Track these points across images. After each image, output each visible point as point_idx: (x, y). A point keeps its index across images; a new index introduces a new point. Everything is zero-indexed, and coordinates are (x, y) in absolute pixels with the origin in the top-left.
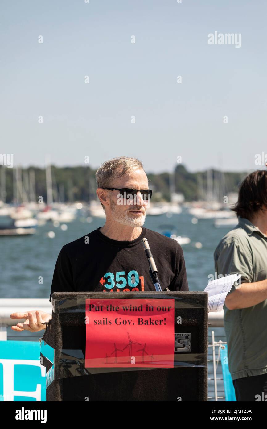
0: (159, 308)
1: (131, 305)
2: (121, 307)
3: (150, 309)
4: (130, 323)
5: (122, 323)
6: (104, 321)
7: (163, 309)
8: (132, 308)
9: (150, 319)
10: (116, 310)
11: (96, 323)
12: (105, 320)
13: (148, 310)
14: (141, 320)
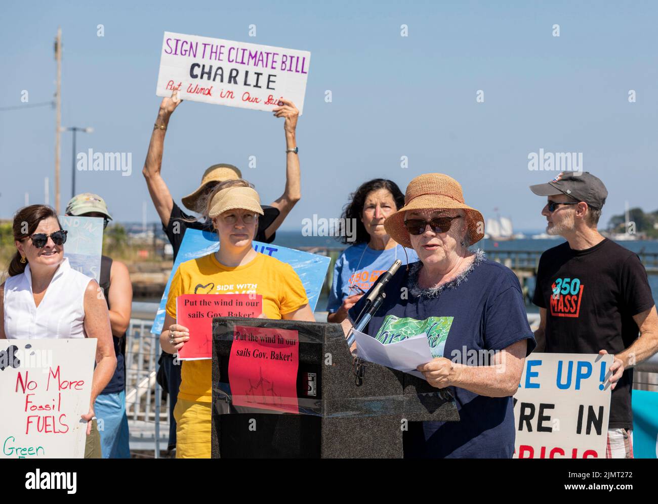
0: (288, 340)
1: (267, 335)
2: (259, 337)
3: (281, 341)
4: (264, 356)
6: (245, 351)
7: (290, 342)
8: (268, 339)
9: (281, 353)
10: (255, 340)
11: (239, 354)
12: (246, 351)
14: (273, 353)
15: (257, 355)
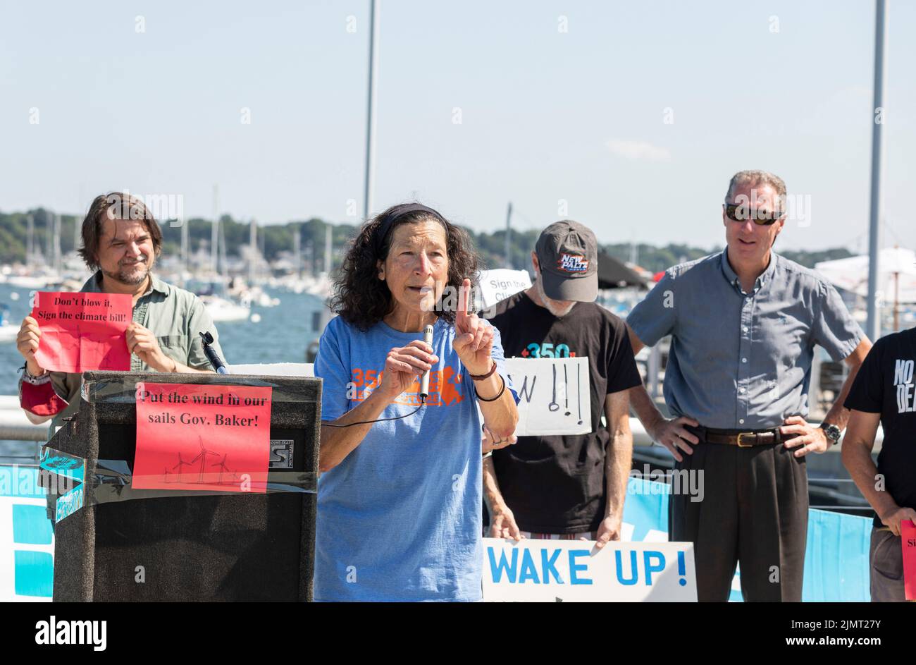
0: (248, 400)
1: (206, 394)
2: (190, 396)
3: (234, 401)
4: (203, 422)
5: (191, 421)
6: (164, 417)
7: (254, 402)
8: (207, 399)
9: (234, 416)
10: (183, 401)
11: (153, 420)
12: (166, 415)
13: (232, 403)
14: (220, 417)
15: (189, 421)
